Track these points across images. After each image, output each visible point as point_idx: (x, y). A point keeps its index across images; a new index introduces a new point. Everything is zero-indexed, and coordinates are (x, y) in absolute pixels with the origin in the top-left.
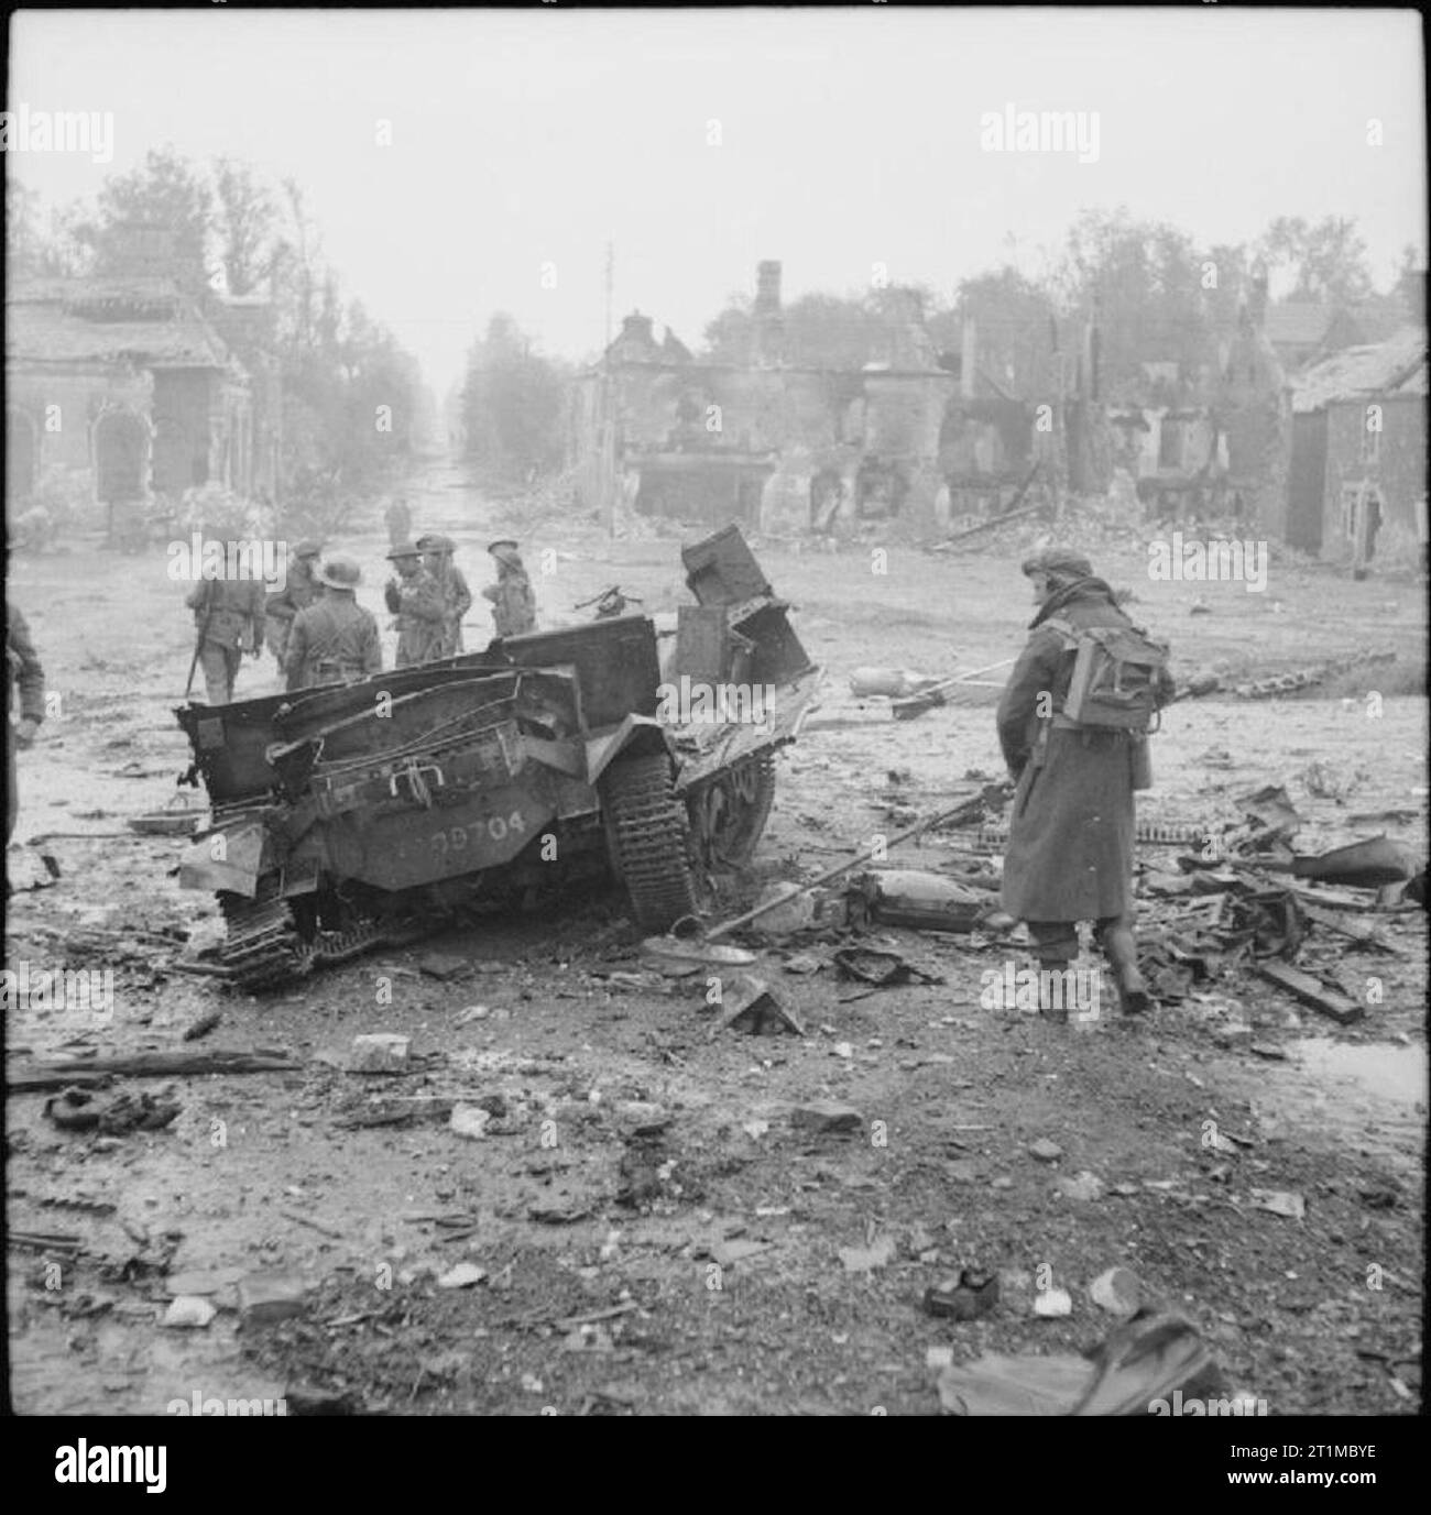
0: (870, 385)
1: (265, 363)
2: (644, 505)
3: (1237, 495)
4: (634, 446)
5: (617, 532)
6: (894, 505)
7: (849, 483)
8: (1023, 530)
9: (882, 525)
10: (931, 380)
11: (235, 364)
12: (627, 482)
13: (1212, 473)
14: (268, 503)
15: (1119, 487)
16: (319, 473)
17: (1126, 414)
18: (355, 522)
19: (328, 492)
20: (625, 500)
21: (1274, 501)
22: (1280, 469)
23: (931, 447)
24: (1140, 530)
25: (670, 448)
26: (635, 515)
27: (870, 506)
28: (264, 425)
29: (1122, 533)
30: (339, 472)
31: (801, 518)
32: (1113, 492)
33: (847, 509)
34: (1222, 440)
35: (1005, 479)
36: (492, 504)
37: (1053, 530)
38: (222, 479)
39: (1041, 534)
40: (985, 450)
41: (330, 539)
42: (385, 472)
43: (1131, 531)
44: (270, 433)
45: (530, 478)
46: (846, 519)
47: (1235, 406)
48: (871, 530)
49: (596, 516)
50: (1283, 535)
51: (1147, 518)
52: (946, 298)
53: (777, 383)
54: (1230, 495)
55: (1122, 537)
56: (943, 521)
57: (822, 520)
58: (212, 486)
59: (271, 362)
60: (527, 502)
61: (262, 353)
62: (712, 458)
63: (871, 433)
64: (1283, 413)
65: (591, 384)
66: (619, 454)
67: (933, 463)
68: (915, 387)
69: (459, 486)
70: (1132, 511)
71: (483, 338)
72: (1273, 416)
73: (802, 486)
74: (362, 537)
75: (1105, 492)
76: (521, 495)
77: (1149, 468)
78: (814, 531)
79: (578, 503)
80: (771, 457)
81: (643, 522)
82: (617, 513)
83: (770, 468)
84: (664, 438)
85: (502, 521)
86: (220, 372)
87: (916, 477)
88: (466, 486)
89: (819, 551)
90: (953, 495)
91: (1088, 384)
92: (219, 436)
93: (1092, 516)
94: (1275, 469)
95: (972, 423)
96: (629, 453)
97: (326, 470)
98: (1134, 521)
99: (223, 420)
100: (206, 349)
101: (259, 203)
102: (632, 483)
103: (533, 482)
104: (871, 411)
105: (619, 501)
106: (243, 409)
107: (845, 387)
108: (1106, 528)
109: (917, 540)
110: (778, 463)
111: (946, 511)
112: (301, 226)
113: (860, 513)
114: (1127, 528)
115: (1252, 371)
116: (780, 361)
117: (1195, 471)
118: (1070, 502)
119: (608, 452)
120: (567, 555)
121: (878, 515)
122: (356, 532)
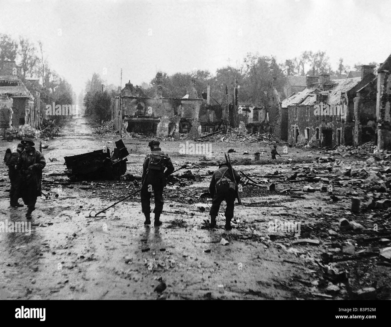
0: (182, 102)
1: (37, 94)
2: (129, 130)
3: (271, 127)
4: (127, 116)
5: (122, 136)
6: (189, 130)
7: (177, 125)
8: (219, 136)
9: (186, 135)
10: (197, 101)
11: (32, 96)
12: (125, 124)
13: (266, 122)
14: (39, 129)
15: (242, 126)
16: (48, 120)
17: (245, 108)
18: (59, 133)
19: (52, 126)
20: (125, 129)
21: (278, 129)
22: (279, 121)
23: (197, 116)
24: (246, 136)
25: (135, 117)
26: (127, 132)
27: (184, 130)
28: (36, 109)
29: (241, 136)
30: (54, 121)
31: (166, 133)
32: (240, 127)
33: (177, 130)
34: (268, 114)
35: (216, 123)
36: (93, 129)
37: (225, 136)
38: (28, 123)
39: (223, 137)
40: (212, 116)
41: (54, 138)
42: (65, 120)
43: (243, 136)
44: (38, 111)
45: (102, 122)
46: (177, 133)
47: (270, 106)
48: (183, 136)
49: (118, 132)
50: (280, 137)
51: (248, 133)
52: (213, 74)
53: (161, 101)
54: (269, 127)
55: (241, 137)
56: (200, 134)
57: (171, 133)
58: (26, 125)
59: (38, 94)
60: (102, 128)
61: (36, 92)
62: (146, 119)
63: (183, 113)
64: (280, 108)
65: (118, 100)
66: (123, 118)
67: (198, 120)
68: (193, 102)
69: (85, 124)
70: (245, 131)
71: (91, 80)
72: (278, 109)
73: (167, 125)
74: (61, 137)
75: (238, 127)
76: (100, 127)
77: (250, 121)
78: (169, 136)
79: (114, 129)
80: (159, 118)
81: (129, 134)
82: (123, 132)
83: (159, 121)
84: (134, 114)
85: (95, 133)
86: (28, 98)
87: (193, 123)
88: (86, 124)
89: (170, 141)
90: (202, 127)
91: (235, 102)
92: (28, 113)
93: (235, 132)
94: (278, 122)
95: (208, 110)
96: (125, 118)
97: (51, 120)
98: (245, 134)
99: (28, 109)
100: (26, 93)
101: (31, 47)
102: (126, 125)
103: (103, 123)
104: (183, 108)
105: (123, 129)
106: (33, 106)
107: (176, 102)
108: (237, 135)
109: (194, 138)
110: (161, 120)
111: (201, 131)
112: (42, 53)
113: (180, 131)
114: (243, 135)
115: (273, 98)
116: (161, 96)
117: (262, 122)
118: (230, 129)
119: (121, 116)
120: (110, 142)
121: (185, 132)
122: (60, 136)
